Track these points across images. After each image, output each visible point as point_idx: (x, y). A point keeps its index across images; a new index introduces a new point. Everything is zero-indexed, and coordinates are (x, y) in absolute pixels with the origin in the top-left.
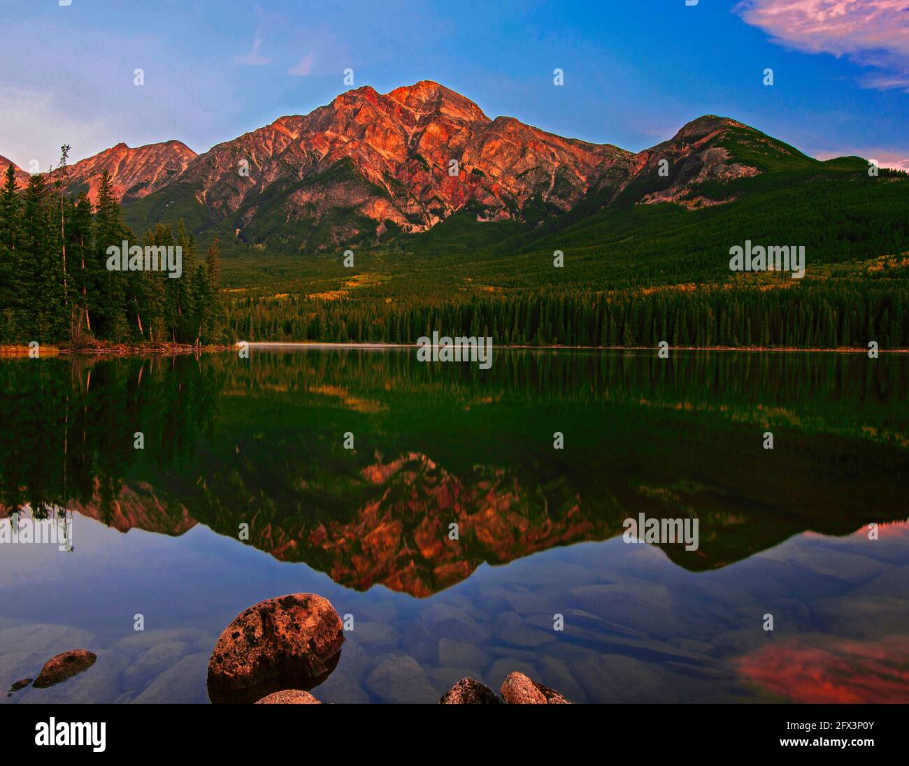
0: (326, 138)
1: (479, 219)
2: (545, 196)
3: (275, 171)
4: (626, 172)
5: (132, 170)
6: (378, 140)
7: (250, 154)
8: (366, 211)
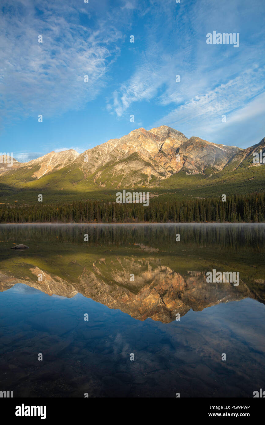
0: (127, 146)
1: (187, 174)
2: (212, 165)
3: (108, 158)
5: (56, 160)
6: (147, 146)
7: (99, 152)
8: (143, 171)
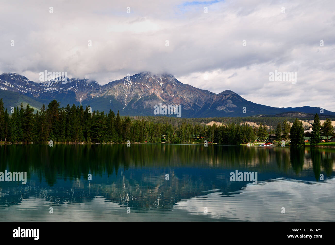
2: (196, 104)
4: (213, 100)
